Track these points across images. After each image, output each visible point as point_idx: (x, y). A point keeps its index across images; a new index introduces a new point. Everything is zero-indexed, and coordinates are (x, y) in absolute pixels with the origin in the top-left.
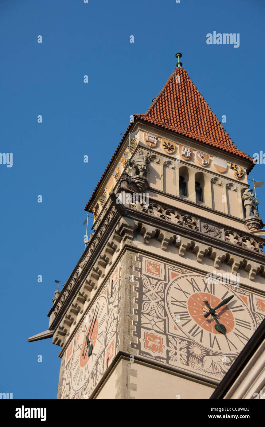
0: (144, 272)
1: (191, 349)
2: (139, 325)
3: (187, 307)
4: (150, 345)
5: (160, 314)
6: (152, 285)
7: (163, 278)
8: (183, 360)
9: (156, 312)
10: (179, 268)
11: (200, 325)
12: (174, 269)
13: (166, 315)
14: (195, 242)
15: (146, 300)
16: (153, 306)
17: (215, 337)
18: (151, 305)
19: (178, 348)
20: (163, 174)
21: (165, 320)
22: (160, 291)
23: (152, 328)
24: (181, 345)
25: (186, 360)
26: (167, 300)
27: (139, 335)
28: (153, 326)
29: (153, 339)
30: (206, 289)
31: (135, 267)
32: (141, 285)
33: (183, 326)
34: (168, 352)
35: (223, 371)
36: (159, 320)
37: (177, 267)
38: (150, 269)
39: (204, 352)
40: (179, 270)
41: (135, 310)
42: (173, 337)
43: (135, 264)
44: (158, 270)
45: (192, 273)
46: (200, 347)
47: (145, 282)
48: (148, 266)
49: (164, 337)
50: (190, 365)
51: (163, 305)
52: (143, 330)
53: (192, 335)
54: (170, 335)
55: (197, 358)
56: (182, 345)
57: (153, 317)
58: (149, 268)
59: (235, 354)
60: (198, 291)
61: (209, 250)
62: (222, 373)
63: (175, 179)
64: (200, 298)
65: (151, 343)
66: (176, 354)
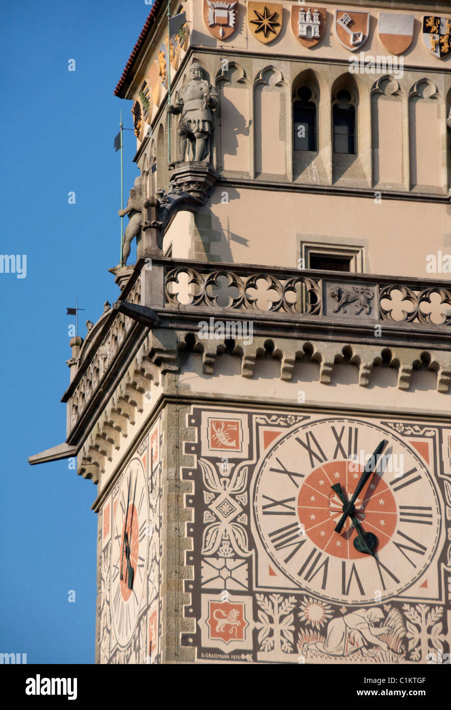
0: (205, 452)
1: (304, 611)
2: (197, 589)
3: (296, 512)
4: (220, 630)
5: (240, 547)
6: (222, 480)
7: (245, 455)
8: (285, 644)
9: (231, 546)
10: (279, 416)
11: (322, 548)
12: (270, 422)
13: (252, 545)
14: (313, 343)
15: (211, 521)
16: (226, 531)
17: (354, 568)
18: (221, 531)
19: (276, 618)
20: (252, 118)
21: (249, 560)
22: (239, 488)
23: (223, 588)
24: (282, 609)
25: (293, 642)
26: (254, 507)
27: (197, 614)
28: (225, 580)
29: (226, 613)
30: (339, 450)
31: (186, 443)
32: (200, 488)
33: (286, 561)
34: (256, 632)
35: (366, 644)
36: (239, 562)
37: (275, 414)
38: (217, 439)
39: (330, 612)
40: (281, 418)
41: (189, 554)
42: (267, 595)
43: (185, 438)
44: (234, 436)
45: (309, 417)
46: (322, 602)
47: (208, 478)
48: (213, 433)
49: (247, 601)
50: (300, 650)
51: (246, 523)
52: (205, 599)
53: (306, 578)
54: (260, 593)
55: (315, 629)
56: (285, 608)
57: (225, 558)
58: (216, 436)
59: (394, 596)
60: (321, 461)
61: (343, 356)
62: (364, 650)
63: (283, 119)
64: (324, 479)
65: (221, 623)
66: (271, 633)
